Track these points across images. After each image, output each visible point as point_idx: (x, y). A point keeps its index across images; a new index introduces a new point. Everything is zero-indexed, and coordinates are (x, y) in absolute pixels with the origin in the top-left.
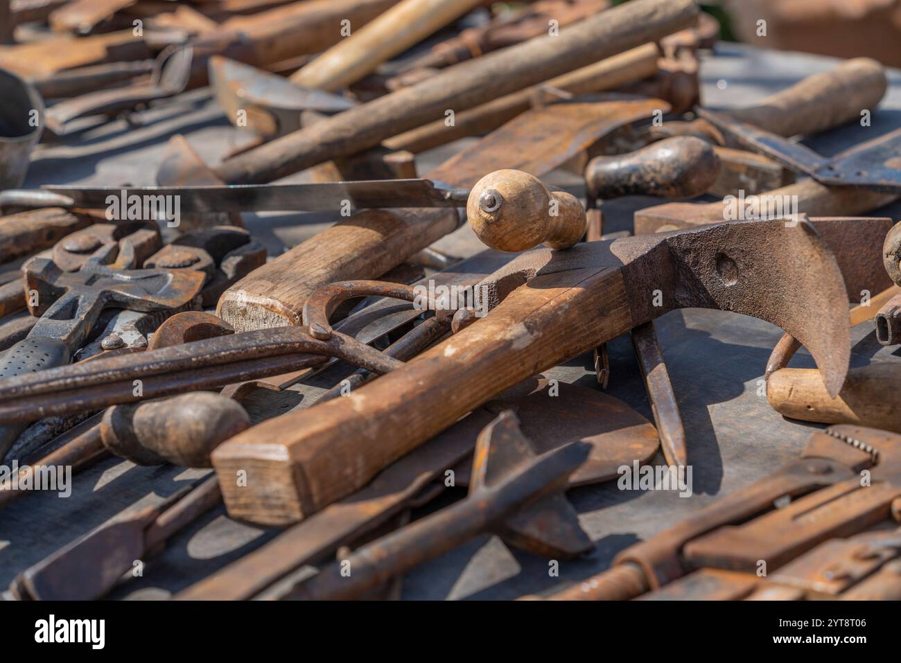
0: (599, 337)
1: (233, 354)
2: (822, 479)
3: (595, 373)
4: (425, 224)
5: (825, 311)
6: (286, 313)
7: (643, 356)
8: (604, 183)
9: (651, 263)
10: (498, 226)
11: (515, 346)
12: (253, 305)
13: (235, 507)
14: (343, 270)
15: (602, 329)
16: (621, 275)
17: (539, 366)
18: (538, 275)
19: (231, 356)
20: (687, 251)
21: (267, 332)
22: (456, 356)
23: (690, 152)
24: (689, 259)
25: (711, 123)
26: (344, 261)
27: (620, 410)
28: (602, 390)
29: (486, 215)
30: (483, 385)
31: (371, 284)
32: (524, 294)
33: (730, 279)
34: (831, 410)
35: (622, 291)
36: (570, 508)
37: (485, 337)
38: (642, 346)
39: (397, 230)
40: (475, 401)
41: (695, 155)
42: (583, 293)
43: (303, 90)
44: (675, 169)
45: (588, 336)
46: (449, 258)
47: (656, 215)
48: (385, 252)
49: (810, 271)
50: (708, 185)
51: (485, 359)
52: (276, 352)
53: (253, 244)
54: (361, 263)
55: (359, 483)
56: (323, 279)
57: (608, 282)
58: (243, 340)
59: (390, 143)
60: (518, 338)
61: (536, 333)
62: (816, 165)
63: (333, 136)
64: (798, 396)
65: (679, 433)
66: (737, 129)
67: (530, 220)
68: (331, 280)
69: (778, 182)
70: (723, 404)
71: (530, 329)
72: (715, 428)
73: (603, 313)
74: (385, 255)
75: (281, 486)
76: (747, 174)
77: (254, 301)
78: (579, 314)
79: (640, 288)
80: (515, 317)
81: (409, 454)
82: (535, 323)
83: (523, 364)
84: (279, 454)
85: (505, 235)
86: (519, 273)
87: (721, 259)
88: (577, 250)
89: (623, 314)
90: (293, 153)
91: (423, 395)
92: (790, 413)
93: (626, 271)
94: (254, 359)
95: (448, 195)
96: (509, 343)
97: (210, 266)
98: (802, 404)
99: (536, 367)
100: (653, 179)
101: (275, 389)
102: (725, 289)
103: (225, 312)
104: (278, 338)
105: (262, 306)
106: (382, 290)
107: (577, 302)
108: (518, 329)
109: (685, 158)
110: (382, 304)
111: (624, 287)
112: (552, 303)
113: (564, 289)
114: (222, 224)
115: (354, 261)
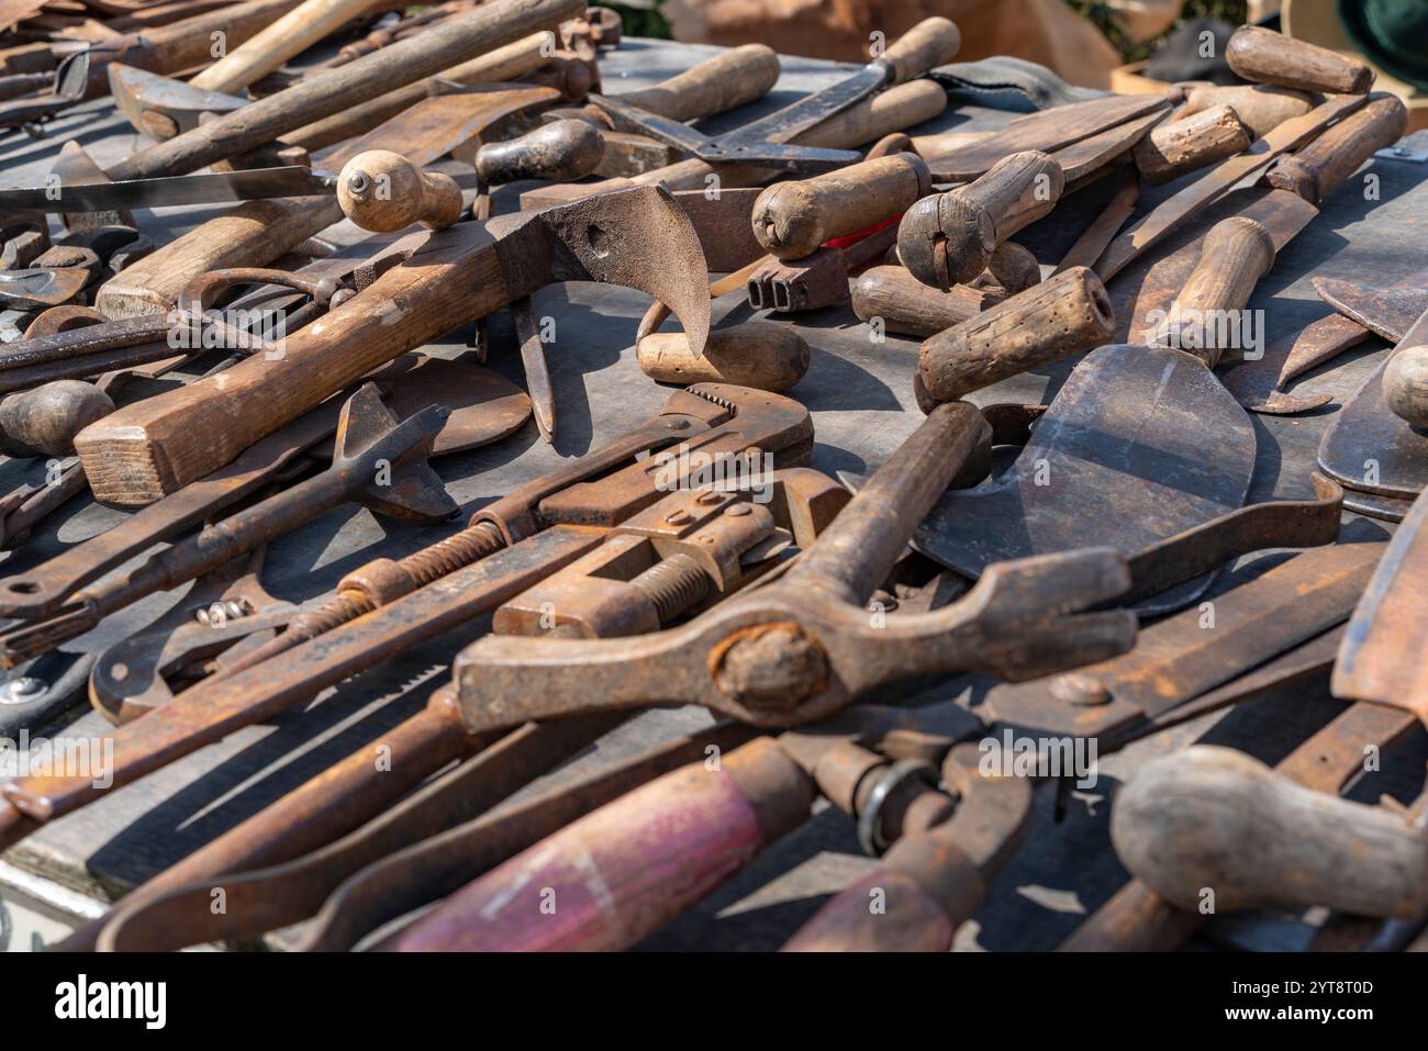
0: (474, 312)
1: (103, 343)
2: (679, 434)
3: (475, 349)
4: (308, 213)
5: (686, 274)
6: (163, 303)
7: (519, 328)
8: (493, 168)
9: (525, 238)
10: (367, 206)
11: (384, 322)
12: (130, 296)
13: (99, 490)
14: (224, 260)
15: (476, 304)
16: (494, 251)
17: (412, 341)
18: (415, 254)
19: (99, 345)
20: (560, 225)
21: (137, 321)
22: (323, 333)
23: (573, 133)
24: (563, 233)
25: (601, 107)
26: (224, 251)
27: (496, 382)
28: (482, 365)
29: (354, 196)
30: (352, 361)
31: (249, 271)
32: (399, 271)
33: (603, 251)
34: (698, 370)
35: (496, 266)
36: (433, 474)
37: (355, 314)
38: (519, 321)
39: (279, 219)
40: (344, 379)
41: (578, 136)
42: (454, 269)
43: (202, 92)
44: (559, 151)
45: (462, 311)
46: (339, 247)
47: (540, 196)
48: (267, 241)
49: (672, 235)
50: (593, 166)
51: (353, 335)
52: (147, 340)
53: (141, 241)
54: (243, 253)
55: (223, 460)
56: (202, 268)
57: (481, 257)
58: (113, 329)
59: (285, 138)
60: (388, 314)
61: (406, 309)
62: (700, 143)
63: (225, 133)
64: (667, 359)
65: (547, 400)
66: (625, 112)
67: (398, 199)
68: (211, 269)
69: (665, 161)
70: (598, 372)
71: (400, 305)
72: (588, 394)
73: (476, 288)
74: (268, 244)
75: (141, 466)
76: (635, 155)
77: (130, 293)
78: (451, 290)
79: (514, 264)
80: (385, 295)
81: (277, 431)
82: (405, 299)
83: (394, 340)
84: (138, 434)
85: (375, 214)
86: (397, 255)
87: (593, 233)
88: (456, 230)
89: (498, 289)
90: (185, 152)
91: (289, 372)
92: (661, 377)
93: (498, 246)
94: (125, 348)
95: (328, 182)
96: (379, 319)
97: (96, 263)
98: (671, 367)
99: (408, 343)
100: (538, 163)
101: (150, 377)
102: (599, 261)
103: (104, 306)
104: (148, 326)
105: (139, 297)
106: (262, 277)
107: (448, 278)
108: (389, 305)
109: (568, 139)
110: (263, 292)
111: (497, 263)
112: (423, 279)
113: (436, 266)
114: (114, 223)
115: (234, 250)
